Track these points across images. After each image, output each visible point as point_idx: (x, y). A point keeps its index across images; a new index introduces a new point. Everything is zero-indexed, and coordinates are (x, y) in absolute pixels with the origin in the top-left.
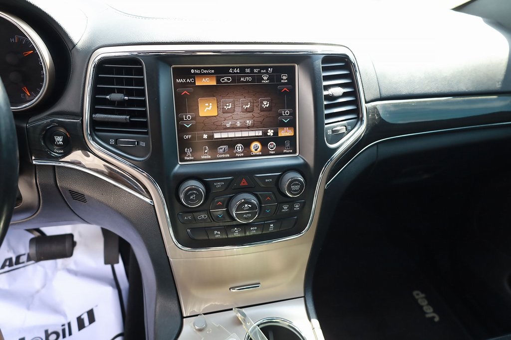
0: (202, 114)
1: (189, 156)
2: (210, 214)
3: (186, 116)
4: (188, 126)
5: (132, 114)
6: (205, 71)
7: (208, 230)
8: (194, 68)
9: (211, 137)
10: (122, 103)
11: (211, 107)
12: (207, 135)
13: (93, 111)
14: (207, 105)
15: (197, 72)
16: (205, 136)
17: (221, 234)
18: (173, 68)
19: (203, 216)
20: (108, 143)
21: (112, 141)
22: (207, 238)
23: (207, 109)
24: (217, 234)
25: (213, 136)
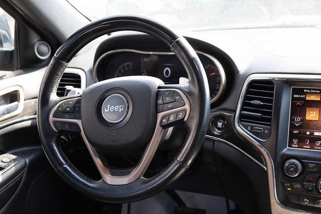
0: (308, 118)
1: (295, 145)
2: (303, 185)
3: (297, 118)
4: (297, 125)
5: (264, 113)
6: (314, 91)
7: (300, 196)
8: (306, 89)
9: (312, 134)
10: (259, 106)
11: (314, 114)
12: (309, 133)
13: (242, 109)
14: (312, 112)
15: (308, 91)
16: (308, 133)
17: (309, 202)
18: (293, 88)
19: (298, 186)
20: (247, 129)
21: (249, 128)
22: (298, 203)
23: (312, 115)
24: (306, 201)
25: (313, 133)
